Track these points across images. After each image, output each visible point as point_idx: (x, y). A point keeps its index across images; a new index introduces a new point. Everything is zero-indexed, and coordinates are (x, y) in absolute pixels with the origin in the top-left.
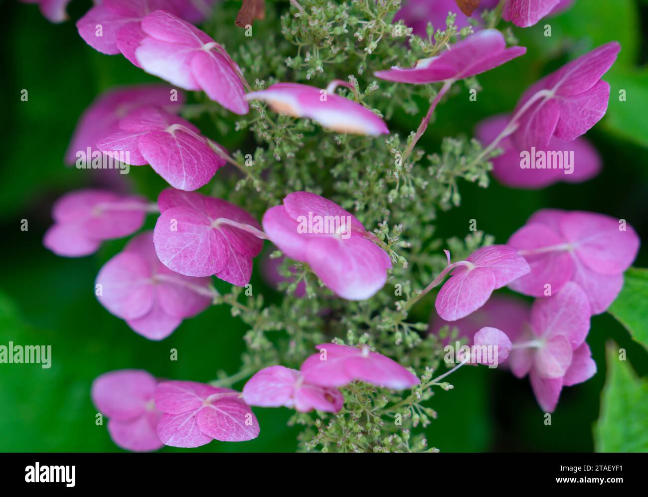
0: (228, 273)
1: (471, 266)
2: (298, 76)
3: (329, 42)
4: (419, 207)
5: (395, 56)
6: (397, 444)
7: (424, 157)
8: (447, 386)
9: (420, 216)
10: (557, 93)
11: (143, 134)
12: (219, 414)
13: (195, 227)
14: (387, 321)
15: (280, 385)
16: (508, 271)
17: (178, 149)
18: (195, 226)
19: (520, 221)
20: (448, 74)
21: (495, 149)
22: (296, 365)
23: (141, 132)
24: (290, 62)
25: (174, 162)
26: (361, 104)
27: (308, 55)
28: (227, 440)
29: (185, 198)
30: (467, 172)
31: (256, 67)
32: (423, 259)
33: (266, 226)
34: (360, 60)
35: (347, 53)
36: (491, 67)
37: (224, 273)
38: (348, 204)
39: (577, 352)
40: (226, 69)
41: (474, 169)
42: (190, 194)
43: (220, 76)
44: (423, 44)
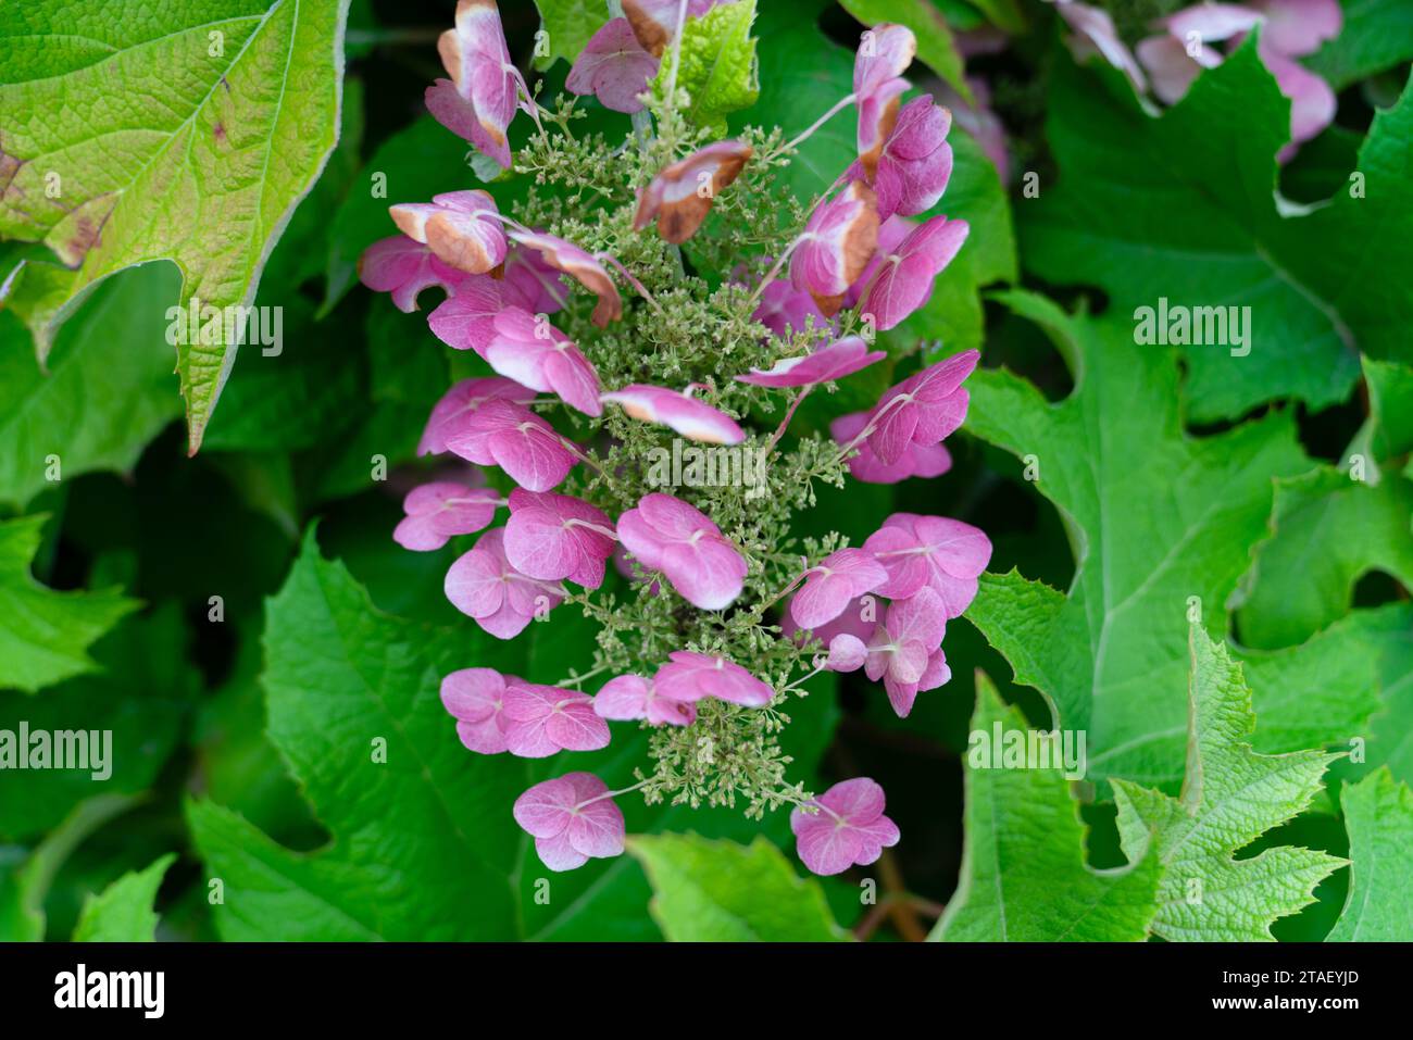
0: (580, 576)
1: (828, 572)
2: (654, 372)
3: (687, 341)
4: (775, 507)
5: (753, 356)
6: (751, 751)
7: (781, 458)
8: (802, 693)
9: (775, 516)
10: (915, 398)
11: (494, 432)
12: (569, 721)
13: (546, 529)
14: (741, 623)
15: (632, 697)
16: (865, 579)
17: (529, 447)
18: (547, 526)
19: (876, 524)
20: (807, 379)
21: (853, 449)
22: (650, 668)
23: (493, 429)
24: (646, 359)
25: (525, 463)
26: (718, 405)
27: (665, 353)
28: (577, 749)
29: (537, 496)
30: (824, 473)
31: (611, 365)
32: (778, 558)
33: (619, 530)
34: (718, 359)
35: (704, 352)
36: (851, 371)
37: (576, 575)
38: (703, 503)
39: (933, 657)
40: (580, 369)
41: (830, 470)
42: (542, 495)
43: (573, 377)
44: (782, 345)
